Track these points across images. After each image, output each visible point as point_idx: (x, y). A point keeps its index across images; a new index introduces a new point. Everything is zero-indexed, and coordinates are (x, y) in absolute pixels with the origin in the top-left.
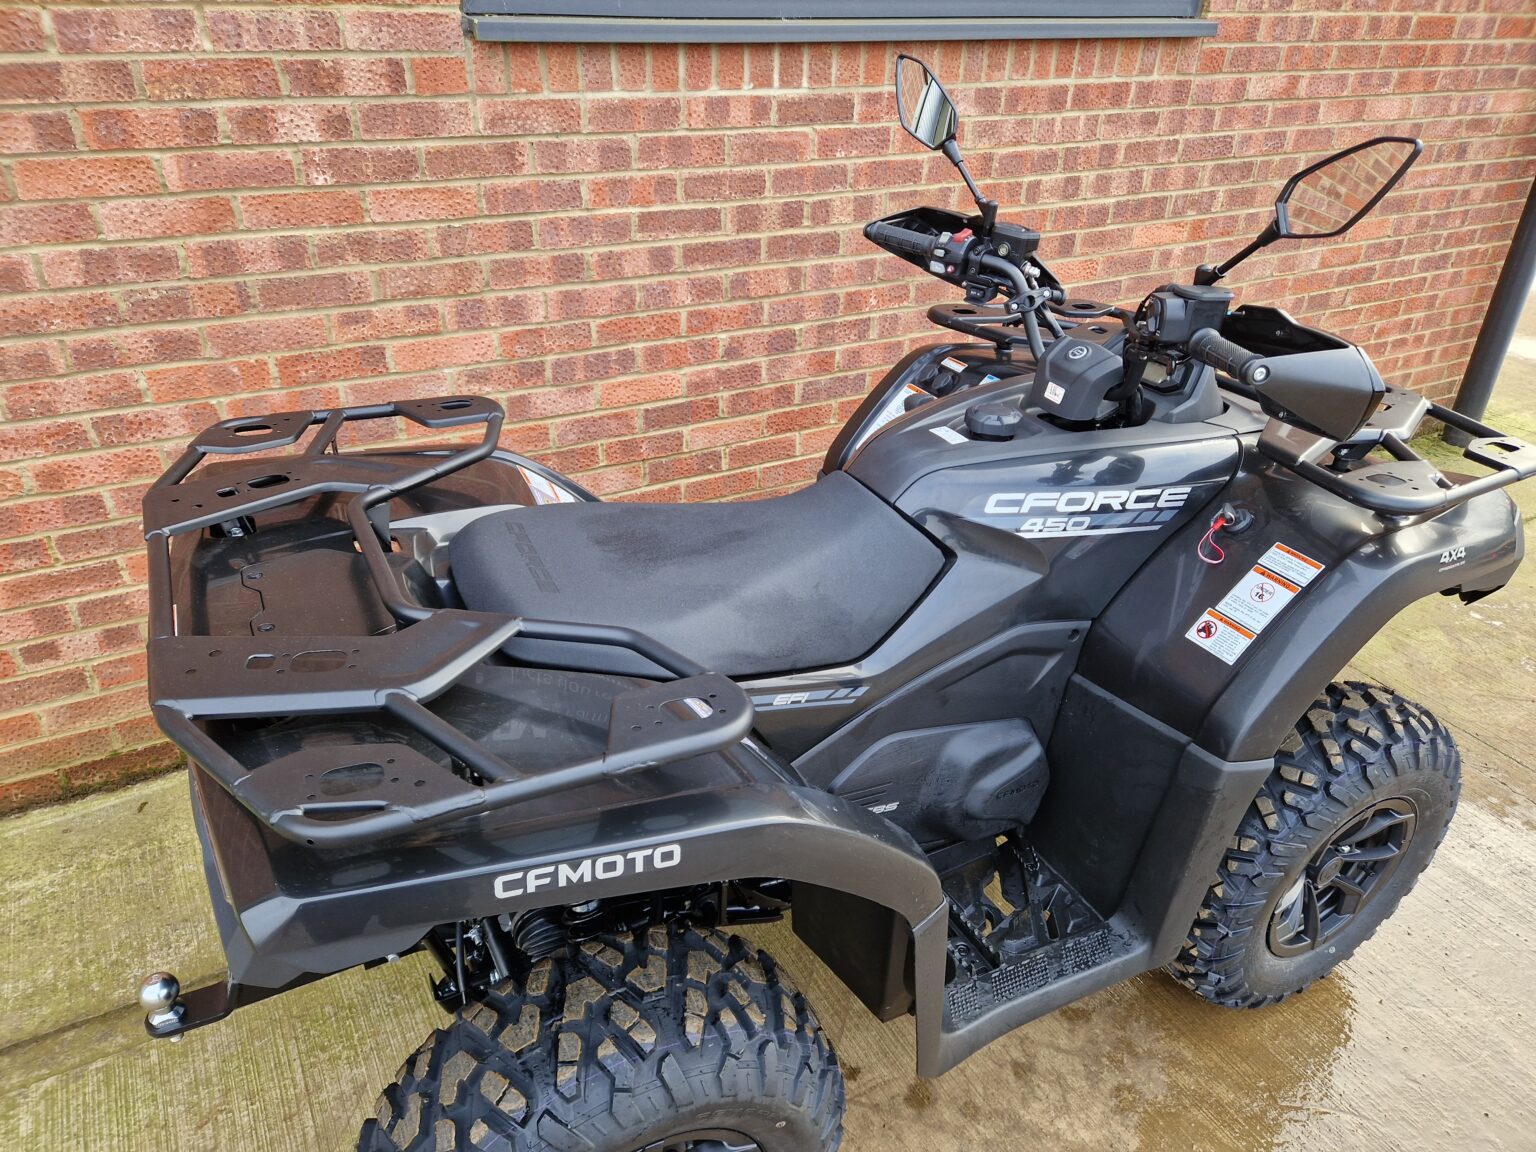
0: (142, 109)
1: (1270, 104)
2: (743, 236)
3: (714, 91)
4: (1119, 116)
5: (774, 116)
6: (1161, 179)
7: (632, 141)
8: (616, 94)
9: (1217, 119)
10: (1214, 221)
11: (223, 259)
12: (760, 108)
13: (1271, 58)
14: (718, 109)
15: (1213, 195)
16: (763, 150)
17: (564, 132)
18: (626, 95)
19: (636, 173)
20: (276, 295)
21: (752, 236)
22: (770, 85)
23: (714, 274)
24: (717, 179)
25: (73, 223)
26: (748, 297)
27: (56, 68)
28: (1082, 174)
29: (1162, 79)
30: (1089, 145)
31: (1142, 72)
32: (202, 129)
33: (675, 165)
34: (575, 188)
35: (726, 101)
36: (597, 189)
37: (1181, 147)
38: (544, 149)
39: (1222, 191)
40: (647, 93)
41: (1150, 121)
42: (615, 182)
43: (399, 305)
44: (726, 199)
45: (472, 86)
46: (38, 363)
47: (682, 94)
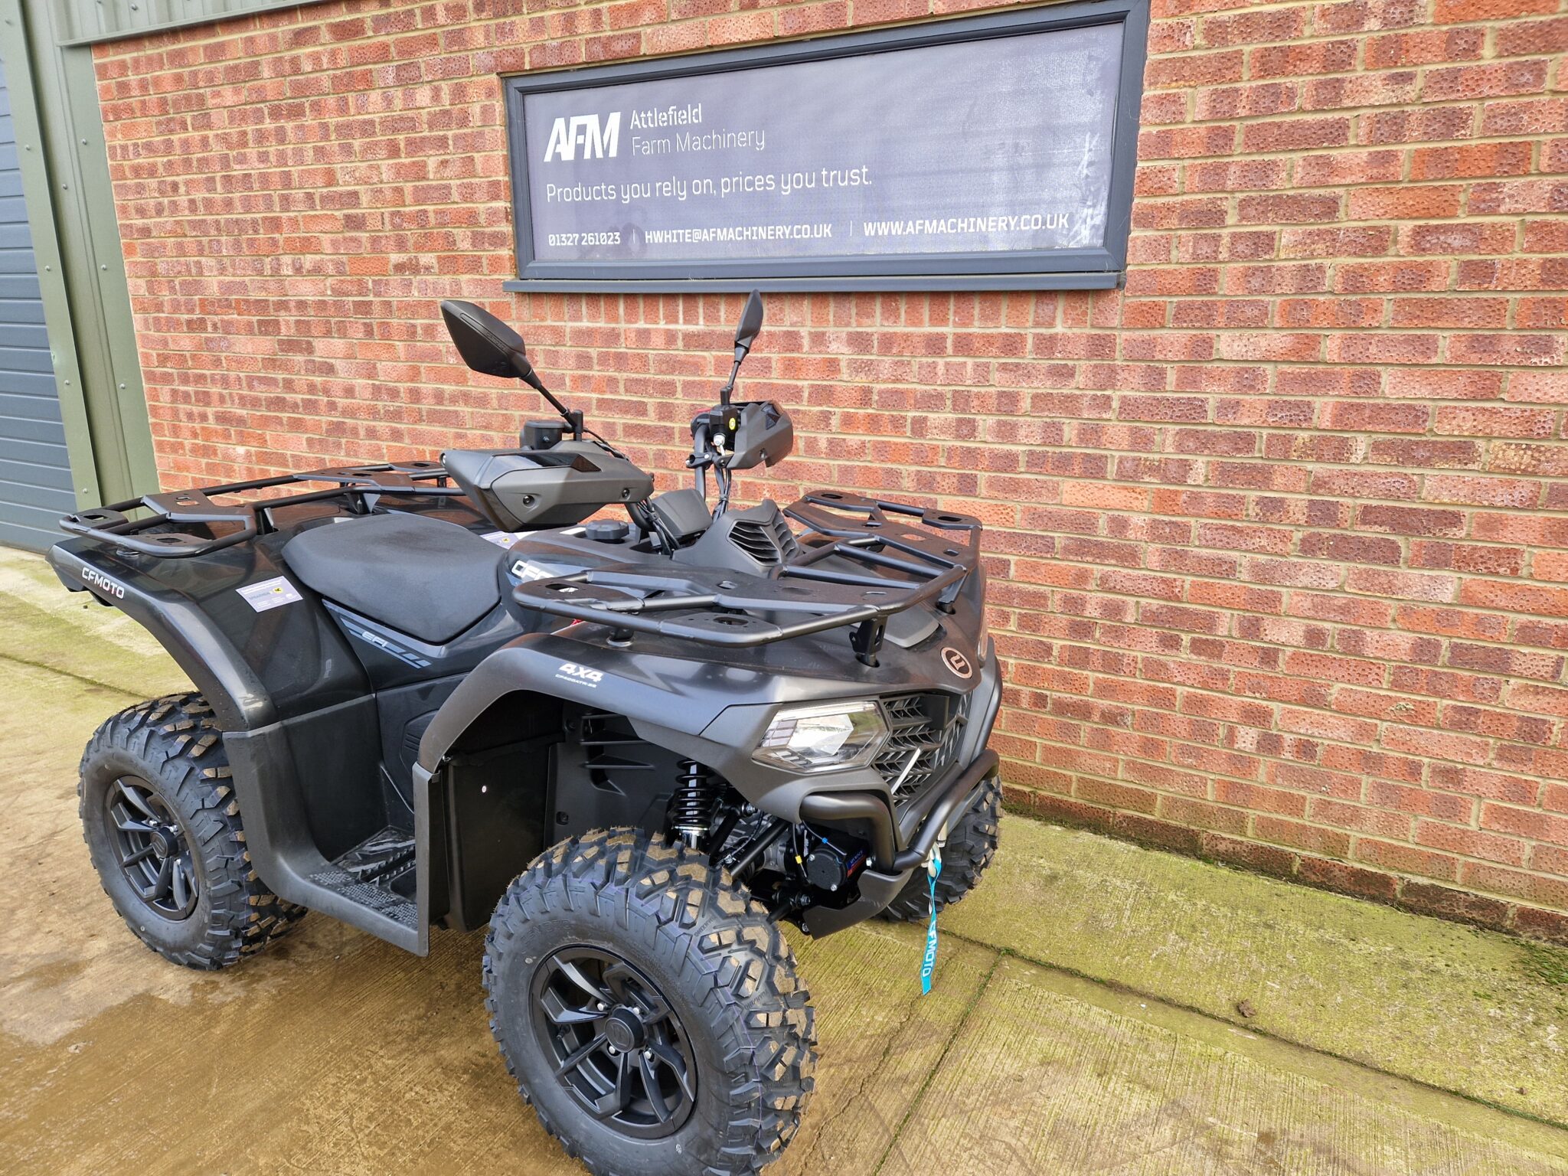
0: (394, 321)
1: (1269, 368)
2: (663, 424)
3: (641, 325)
4: (1017, 365)
5: (680, 343)
6: (1091, 434)
7: (594, 352)
8: (585, 324)
9: (1171, 377)
10: (1195, 499)
11: (415, 395)
12: (671, 337)
13: (1250, 312)
14: (644, 336)
15: (1186, 466)
16: (674, 365)
17: (557, 344)
18: (590, 325)
19: (595, 372)
20: (434, 417)
21: (668, 424)
22: (676, 322)
23: (643, 447)
24: (646, 382)
25: (371, 372)
26: (666, 468)
27: (371, 302)
28: (978, 417)
29: (1069, 332)
30: (983, 390)
31: (1037, 324)
32: (412, 332)
33: (619, 370)
34: (562, 378)
35: (647, 332)
36: (575, 380)
37: (1115, 404)
38: (547, 353)
39: (1201, 464)
40: (602, 324)
41: (1065, 373)
42: (584, 377)
43: (478, 432)
44: (651, 396)
45: (514, 316)
46: (354, 431)
47: (622, 326)
